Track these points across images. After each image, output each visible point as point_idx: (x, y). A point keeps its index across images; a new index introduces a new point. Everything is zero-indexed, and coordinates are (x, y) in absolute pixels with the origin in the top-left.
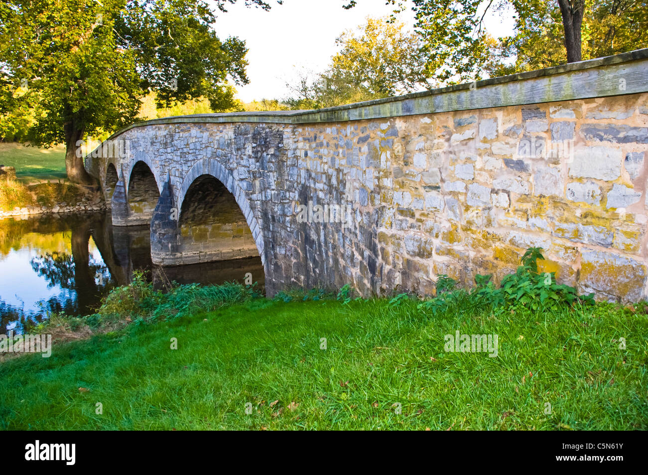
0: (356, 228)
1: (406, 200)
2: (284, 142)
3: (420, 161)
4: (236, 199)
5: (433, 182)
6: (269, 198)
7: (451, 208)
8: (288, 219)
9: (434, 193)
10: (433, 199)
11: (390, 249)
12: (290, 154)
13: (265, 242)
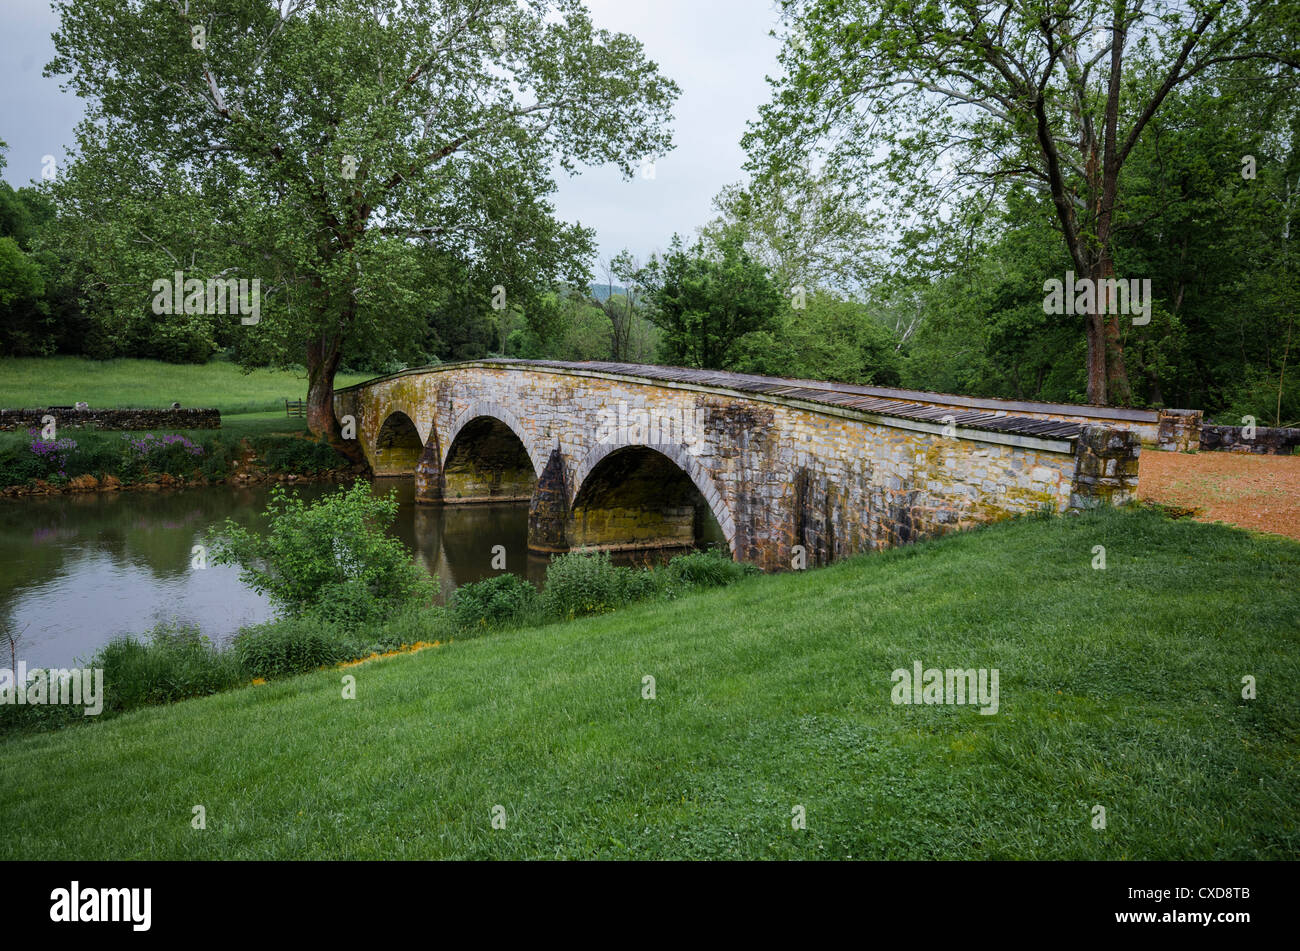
0: (884, 507)
1: (938, 487)
2: (776, 422)
3: (950, 463)
4: (693, 477)
5: (960, 477)
6: (749, 478)
7: (972, 493)
8: (775, 501)
9: (959, 484)
10: (958, 487)
11: (924, 520)
12: (783, 435)
13: (737, 526)
